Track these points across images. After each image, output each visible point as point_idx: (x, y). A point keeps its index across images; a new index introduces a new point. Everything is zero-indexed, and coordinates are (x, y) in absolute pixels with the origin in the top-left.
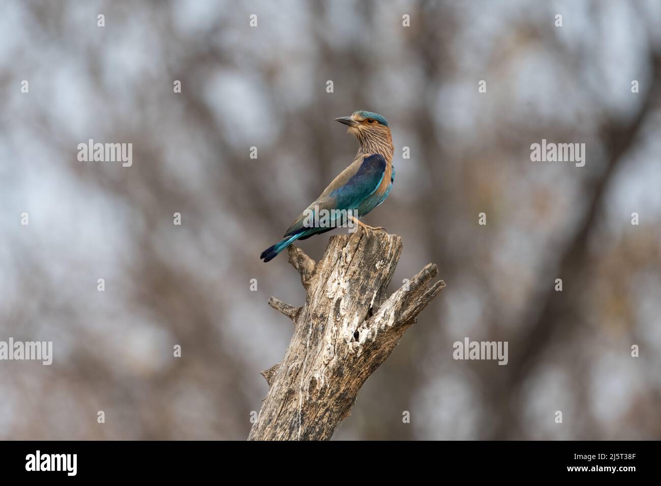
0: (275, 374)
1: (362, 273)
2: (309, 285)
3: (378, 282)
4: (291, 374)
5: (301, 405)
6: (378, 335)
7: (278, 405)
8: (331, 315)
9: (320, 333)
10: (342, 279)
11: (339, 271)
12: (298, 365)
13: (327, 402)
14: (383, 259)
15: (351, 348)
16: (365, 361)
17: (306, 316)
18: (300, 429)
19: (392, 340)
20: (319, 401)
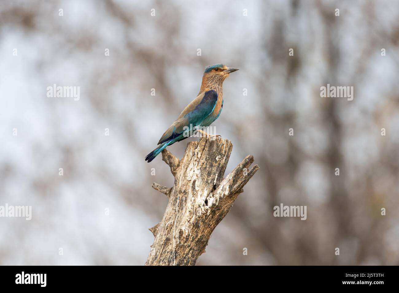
0: (158, 229)
1: (208, 163)
2: (176, 173)
3: (218, 169)
4: (167, 229)
5: (174, 247)
6: (219, 201)
7: (160, 248)
8: (190, 190)
9: (184, 202)
10: (196, 168)
11: (194, 163)
12: (171, 222)
13: (191, 244)
14: (221, 155)
16: (212, 217)
17: (175, 193)
18: (175, 262)
19: (228, 204)
20: (186, 244)
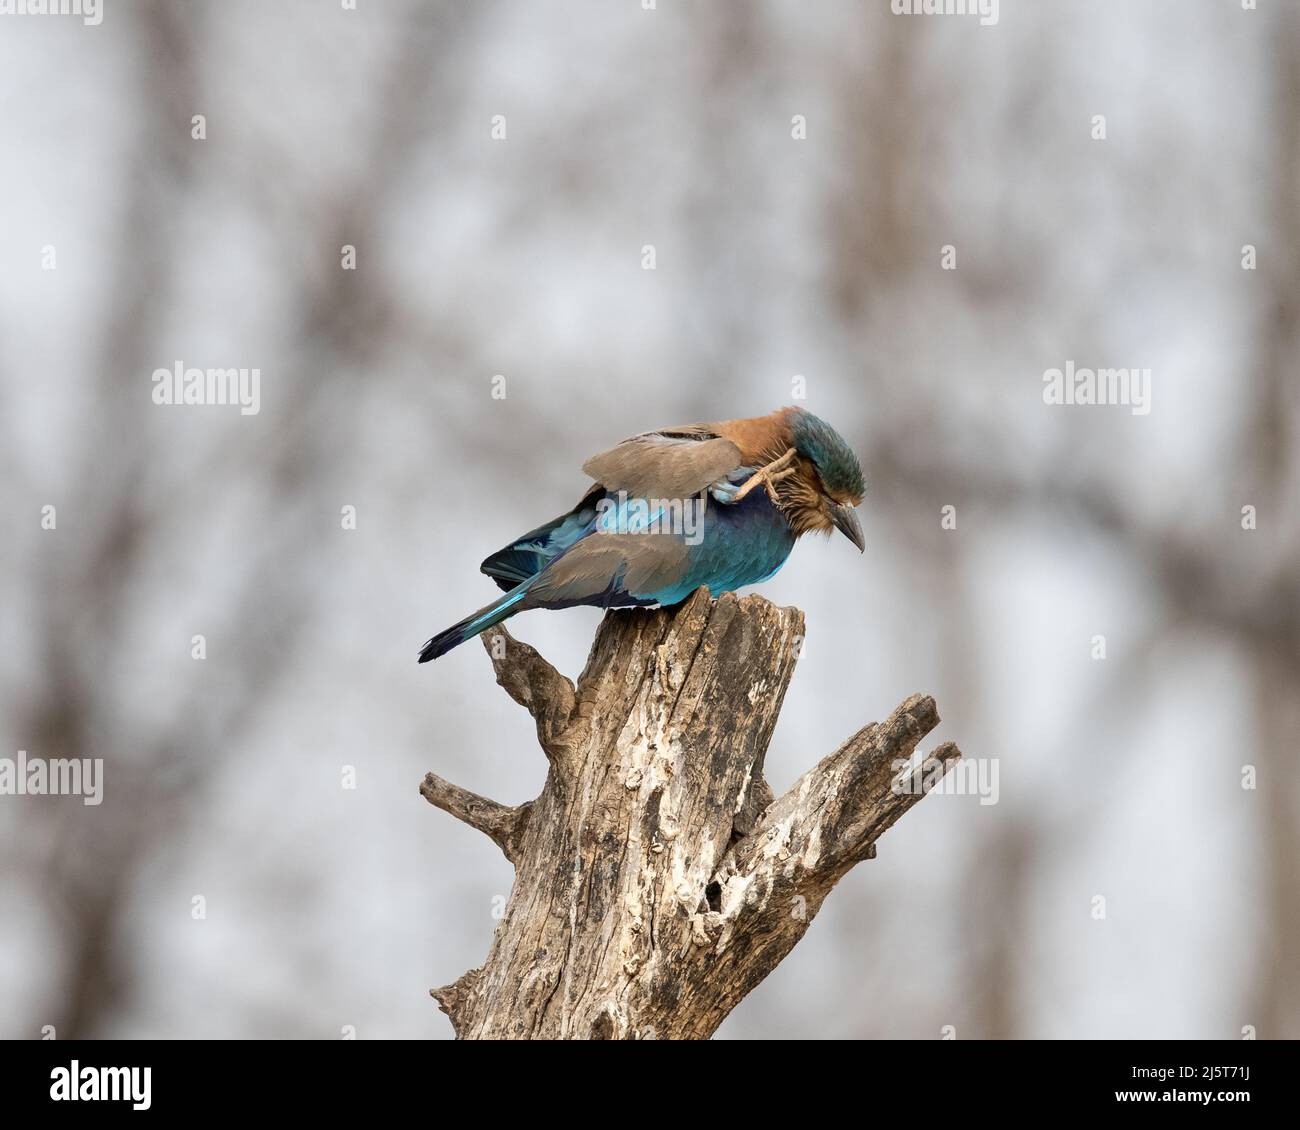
0: (472, 997)
1: (714, 716)
2: (564, 748)
3: (753, 741)
4: (530, 1001)
6: (774, 892)
8: (635, 835)
9: (605, 886)
10: (660, 733)
11: (649, 712)
12: (549, 975)
14: (767, 677)
15: (699, 929)
16: (735, 963)
17: (557, 837)
